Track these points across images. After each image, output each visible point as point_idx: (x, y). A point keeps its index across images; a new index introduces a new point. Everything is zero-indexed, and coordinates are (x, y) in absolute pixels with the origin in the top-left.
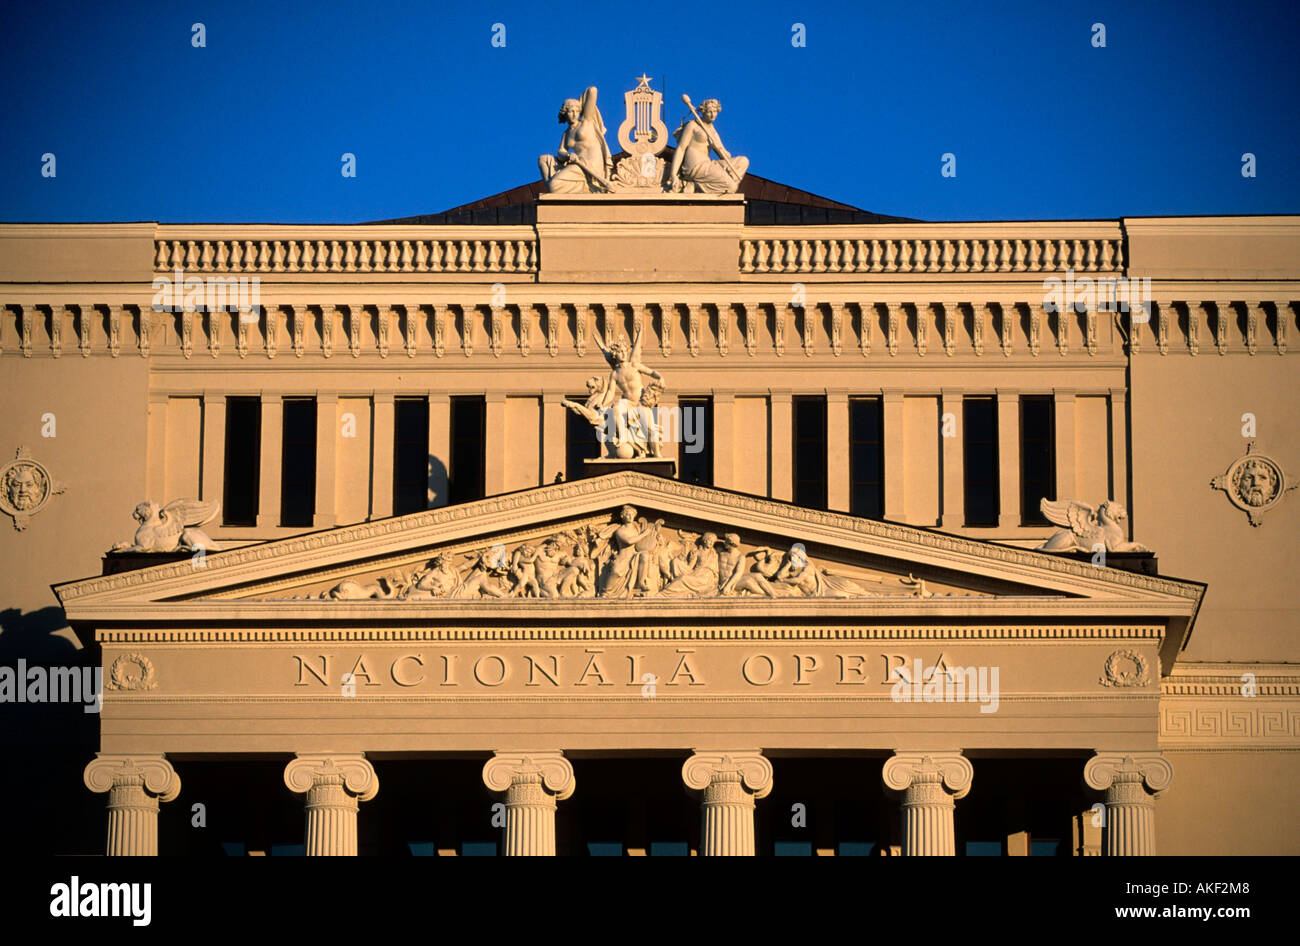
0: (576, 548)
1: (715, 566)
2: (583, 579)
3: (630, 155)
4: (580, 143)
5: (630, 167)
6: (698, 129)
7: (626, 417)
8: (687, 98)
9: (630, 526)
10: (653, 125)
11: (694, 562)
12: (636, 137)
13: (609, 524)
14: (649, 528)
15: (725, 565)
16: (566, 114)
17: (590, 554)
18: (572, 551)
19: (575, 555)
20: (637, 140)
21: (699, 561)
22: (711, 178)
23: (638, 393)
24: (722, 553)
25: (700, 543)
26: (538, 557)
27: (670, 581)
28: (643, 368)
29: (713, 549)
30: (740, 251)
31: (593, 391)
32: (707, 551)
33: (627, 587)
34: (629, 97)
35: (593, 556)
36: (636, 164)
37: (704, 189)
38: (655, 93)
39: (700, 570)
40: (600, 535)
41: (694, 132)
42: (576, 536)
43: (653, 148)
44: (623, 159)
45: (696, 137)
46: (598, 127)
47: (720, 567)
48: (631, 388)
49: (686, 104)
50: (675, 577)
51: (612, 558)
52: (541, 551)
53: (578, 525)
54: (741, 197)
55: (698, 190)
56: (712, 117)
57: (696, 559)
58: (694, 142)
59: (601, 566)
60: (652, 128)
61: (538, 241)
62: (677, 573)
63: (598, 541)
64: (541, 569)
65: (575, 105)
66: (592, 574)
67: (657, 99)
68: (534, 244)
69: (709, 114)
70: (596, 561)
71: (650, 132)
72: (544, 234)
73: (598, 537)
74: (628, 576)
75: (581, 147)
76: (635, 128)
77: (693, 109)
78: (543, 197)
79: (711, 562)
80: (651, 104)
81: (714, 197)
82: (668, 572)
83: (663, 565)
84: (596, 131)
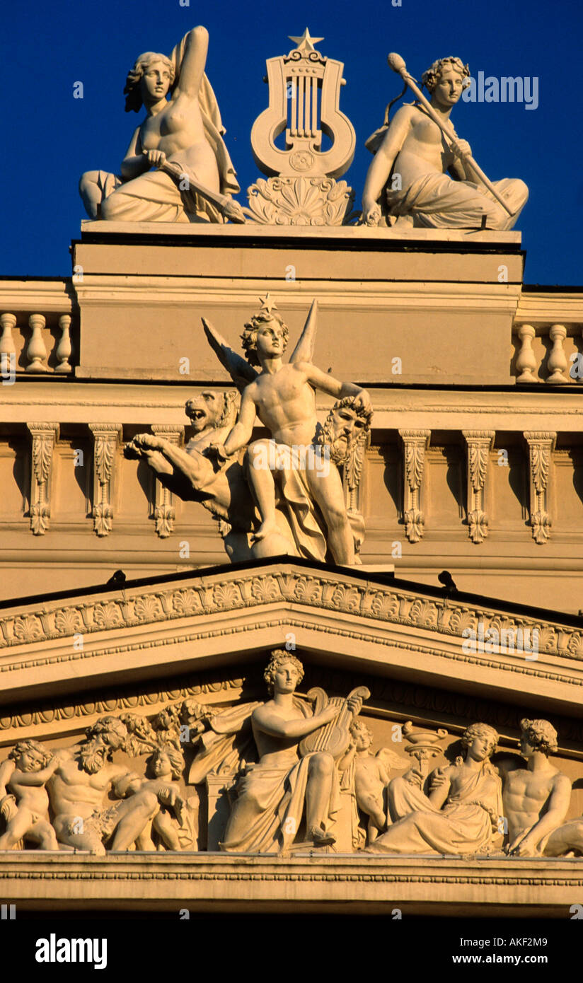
0: (152, 760)
1: (494, 800)
2: (167, 823)
3: (276, 174)
4: (171, 137)
5: (276, 196)
6: (422, 118)
7: (279, 477)
8: (398, 60)
9: (287, 701)
10: (323, 119)
11: (442, 793)
12: (289, 140)
13: (234, 703)
14: (332, 708)
15: (519, 799)
16: (142, 80)
17: (186, 773)
18: (144, 767)
19: (151, 774)
20: (290, 147)
21: (455, 789)
22: (449, 201)
23: (308, 430)
24: (512, 774)
25: (458, 752)
26: (58, 772)
27: (383, 830)
28: (320, 376)
29: (489, 765)
30: (513, 349)
31: (201, 423)
32: (475, 767)
33: (279, 836)
34: (275, 68)
35: (195, 777)
36: (289, 190)
37: (434, 222)
38: (329, 61)
39: (458, 809)
40: (214, 723)
41: (413, 123)
42: (153, 734)
43: (325, 163)
44: (260, 180)
45: (418, 132)
46: (208, 117)
47: (508, 806)
48: (291, 418)
49: (397, 71)
50: (395, 818)
51: (241, 775)
52: (64, 759)
53: (159, 704)
54: (516, 237)
55: (421, 223)
56: (452, 92)
57: (447, 785)
58: (414, 142)
59: (214, 796)
60: (323, 127)
61: (75, 313)
62: (401, 808)
63: (208, 738)
64: (63, 802)
65: (159, 65)
66: (190, 816)
67: (334, 73)
68: (67, 319)
69: (447, 87)
70: (202, 788)
71: (319, 134)
72: (88, 296)
73: (208, 728)
74: (281, 810)
75: (174, 147)
76: (287, 124)
77: (412, 83)
78: (89, 226)
79: (484, 790)
80: (320, 82)
81: (457, 236)
82: (378, 808)
83: (365, 794)
84: (206, 125)
